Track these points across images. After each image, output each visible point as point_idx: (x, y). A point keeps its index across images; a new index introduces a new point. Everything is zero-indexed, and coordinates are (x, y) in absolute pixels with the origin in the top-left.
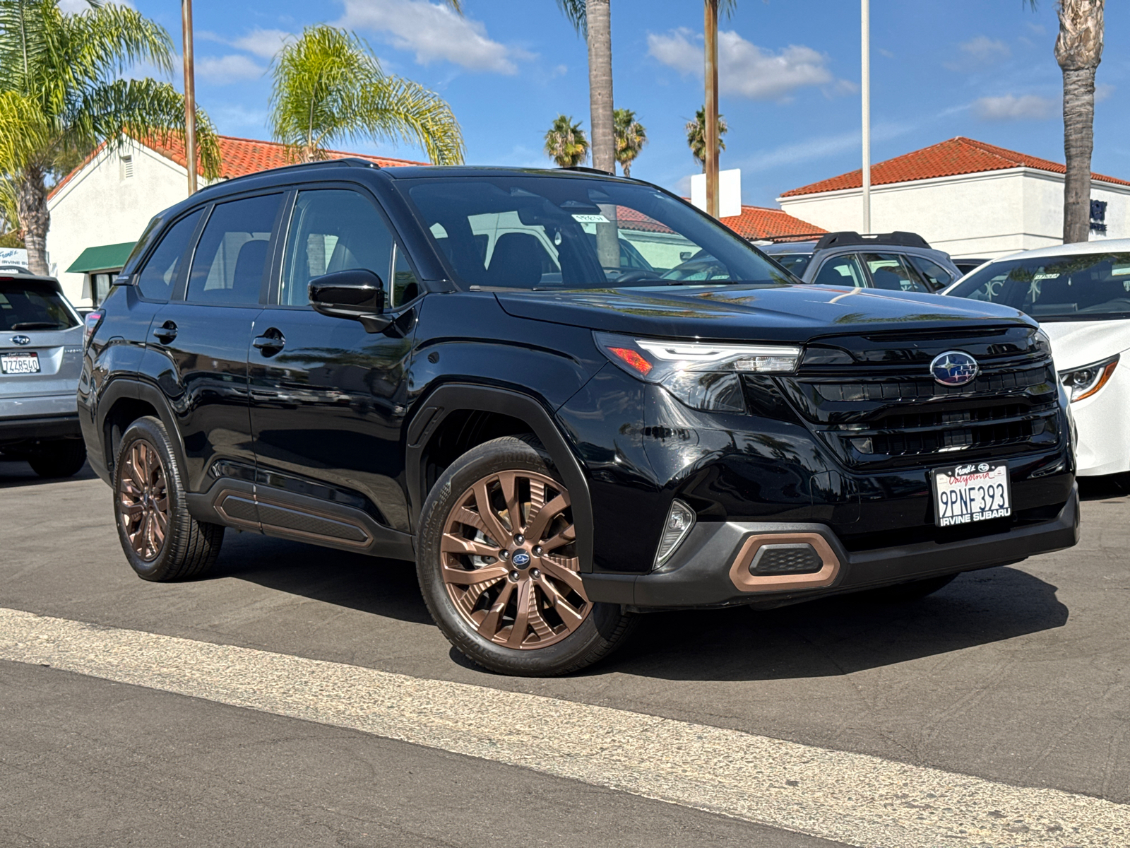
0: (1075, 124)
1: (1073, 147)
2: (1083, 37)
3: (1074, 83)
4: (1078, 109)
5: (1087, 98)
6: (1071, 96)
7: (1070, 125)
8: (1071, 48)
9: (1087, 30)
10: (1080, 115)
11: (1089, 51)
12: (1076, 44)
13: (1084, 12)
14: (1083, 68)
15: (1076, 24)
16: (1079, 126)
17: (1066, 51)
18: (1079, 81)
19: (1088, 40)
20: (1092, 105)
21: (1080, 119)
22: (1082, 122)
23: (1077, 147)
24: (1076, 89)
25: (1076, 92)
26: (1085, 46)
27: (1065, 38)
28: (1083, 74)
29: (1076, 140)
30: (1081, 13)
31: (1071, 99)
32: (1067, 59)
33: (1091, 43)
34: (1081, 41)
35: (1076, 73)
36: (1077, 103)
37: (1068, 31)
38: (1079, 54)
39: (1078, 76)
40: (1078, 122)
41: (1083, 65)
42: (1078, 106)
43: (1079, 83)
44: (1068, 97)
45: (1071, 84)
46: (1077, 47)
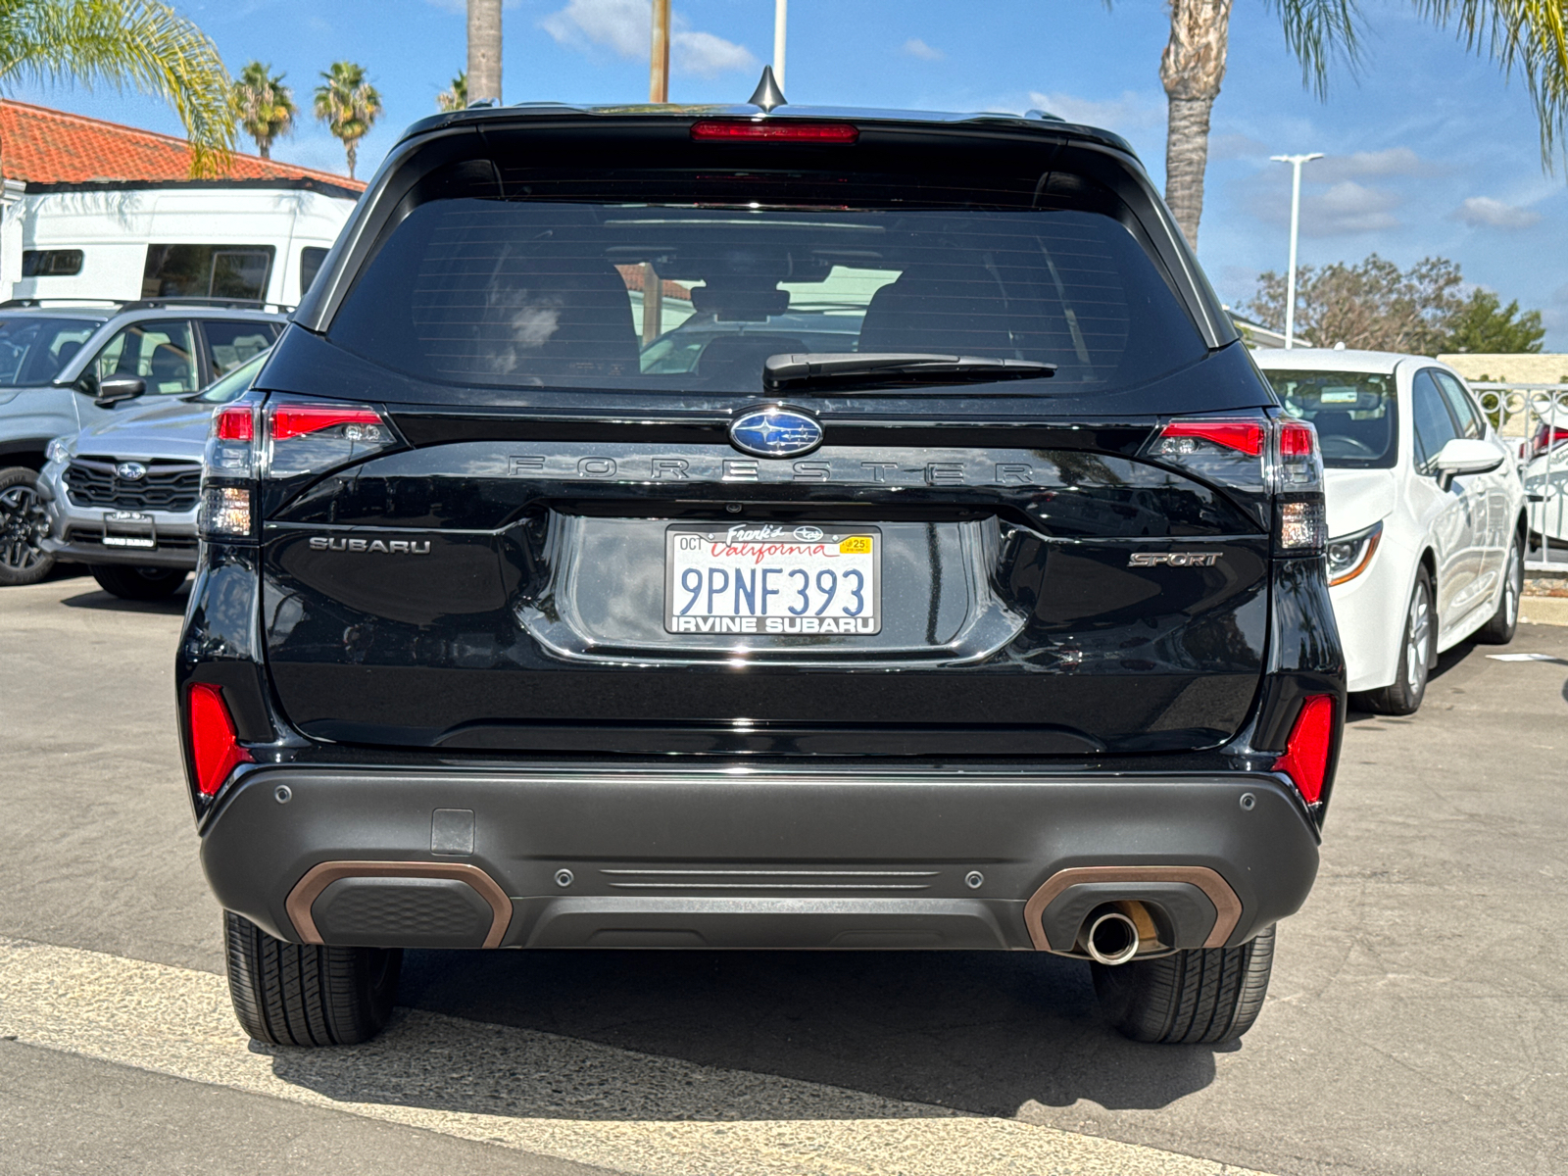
0: (1182, 176)
1: (1178, 207)
2: (1201, 56)
3: (1185, 118)
4: (1188, 155)
5: (1199, 140)
6: (1180, 137)
7: (1176, 176)
8: (1184, 69)
9: (1208, 46)
10: (1190, 163)
11: (1208, 76)
12: (1192, 64)
13: (1205, 20)
14: (1198, 99)
15: (1192, 37)
16: (1188, 178)
17: (1177, 72)
18: (1191, 115)
19: (1208, 60)
20: (1205, 150)
21: (1188, 169)
22: (1191, 173)
23: (1183, 208)
24: (1187, 127)
25: (1186, 131)
26: (1203, 68)
27: (1177, 54)
28: (1198, 106)
29: (1183, 198)
30: (1201, 22)
31: (1179, 140)
32: (1178, 84)
33: (1212, 64)
34: (1199, 60)
35: (1189, 105)
36: (1187, 146)
37: (1182, 45)
38: (1195, 79)
39: (1190, 109)
40: (1186, 174)
41: (1198, 95)
42: (1188, 151)
43: (1192, 119)
44: (1175, 137)
45: (1181, 120)
46: (1193, 68)
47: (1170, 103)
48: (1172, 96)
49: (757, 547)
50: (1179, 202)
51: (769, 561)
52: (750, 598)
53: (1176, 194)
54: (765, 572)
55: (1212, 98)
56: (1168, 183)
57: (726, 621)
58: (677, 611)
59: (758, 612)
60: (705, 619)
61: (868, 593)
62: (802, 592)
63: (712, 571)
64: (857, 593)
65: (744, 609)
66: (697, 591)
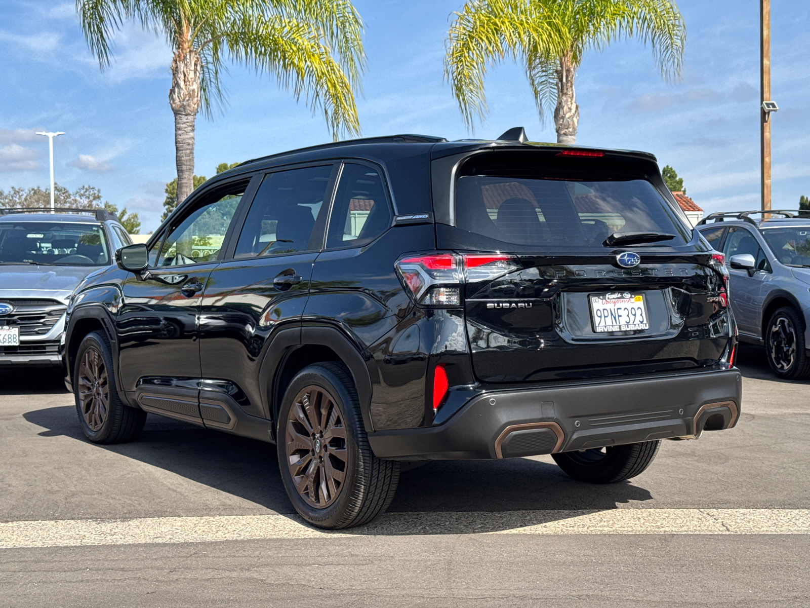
47: (175, 116)
48: (176, 113)
49: (614, 300)
50: (185, 163)
51: (618, 305)
52: (615, 318)
53: (183, 159)
54: (618, 309)
55: (195, 115)
56: (177, 153)
57: (611, 327)
58: (597, 325)
59: (618, 324)
60: (605, 327)
61: (644, 315)
62: (628, 316)
63: (604, 310)
64: (641, 315)
65: (614, 323)
66: (601, 317)
